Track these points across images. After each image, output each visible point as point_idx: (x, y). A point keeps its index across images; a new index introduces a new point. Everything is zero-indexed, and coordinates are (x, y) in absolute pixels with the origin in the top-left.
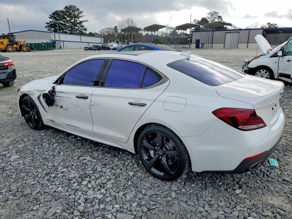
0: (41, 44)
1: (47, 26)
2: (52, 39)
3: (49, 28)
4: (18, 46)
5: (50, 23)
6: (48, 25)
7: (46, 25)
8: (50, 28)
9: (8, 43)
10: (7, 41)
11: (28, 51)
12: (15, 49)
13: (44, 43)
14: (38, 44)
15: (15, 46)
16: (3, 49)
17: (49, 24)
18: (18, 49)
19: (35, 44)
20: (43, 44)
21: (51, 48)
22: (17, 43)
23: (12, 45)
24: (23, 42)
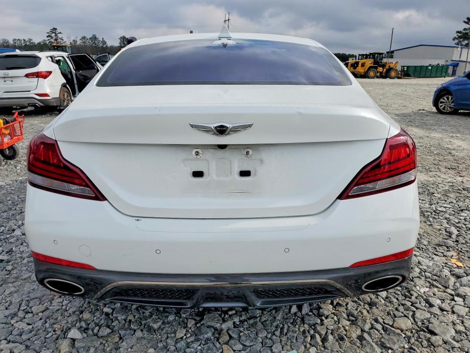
0: (427, 67)
1: (457, 37)
2: (453, 59)
3: (460, 41)
4: (385, 70)
5: (464, 32)
6: (459, 35)
7: (456, 35)
8: (462, 40)
9: (372, 65)
10: (371, 62)
11: (399, 78)
12: (378, 74)
13: (432, 66)
14: (421, 67)
15: (380, 69)
16: (363, 73)
17: (461, 33)
18: (384, 75)
19: (415, 67)
20: (430, 68)
21: (441, 74)
22: (383, 66)
23: (376, 68)
24: (394, 64)
